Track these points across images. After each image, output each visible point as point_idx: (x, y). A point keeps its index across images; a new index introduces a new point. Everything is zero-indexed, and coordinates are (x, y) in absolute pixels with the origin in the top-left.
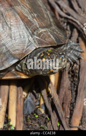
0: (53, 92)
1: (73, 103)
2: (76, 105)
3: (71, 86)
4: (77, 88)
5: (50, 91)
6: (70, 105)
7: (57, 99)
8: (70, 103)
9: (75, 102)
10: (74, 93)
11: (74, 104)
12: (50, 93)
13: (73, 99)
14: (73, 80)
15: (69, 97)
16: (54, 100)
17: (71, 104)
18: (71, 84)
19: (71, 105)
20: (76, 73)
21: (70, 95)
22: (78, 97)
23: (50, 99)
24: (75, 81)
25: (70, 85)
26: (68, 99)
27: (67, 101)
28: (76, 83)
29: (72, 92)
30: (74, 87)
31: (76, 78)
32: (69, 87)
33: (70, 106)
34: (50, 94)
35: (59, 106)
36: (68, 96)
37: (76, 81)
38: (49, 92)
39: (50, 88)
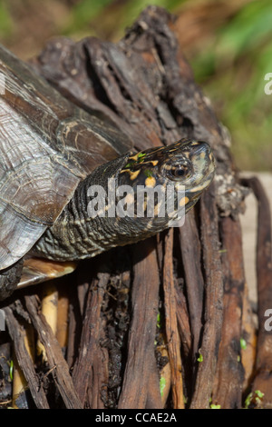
0: (52, 355)
1: (116, 387)
2: (125, 391)
3: (107, 336)
4: (126, 340)
5: (44, 354)
6: (105, 393)
7: (65, 378)
8: (106, 388)
9: (121, 385)
10: (118, 357)
11: (119, 389)
12: (45, 358)
13: (114, 374)
14: (114, 316)
15: (101, 371)
16: (56, 379)
17: (109, 390)
18: (107, 329)
19: (109, 394)
20: (122, 295)
21: (106, 362)
22: (129, 369)
23: (45, 377)
24: (118, 321)
25: (104, 333)
26: (99, 375)
27: (96, 380)
28: (123, 327)
29: (110, 354)
30: (118, 338)
31: (123, 311)
32: (101, 339)
33: (105, 397)
34: (45, 362)
35: (72, 397)
36: (99, 366)
37: (122, 320)
38: (42, 355)
39: (43, 343)
